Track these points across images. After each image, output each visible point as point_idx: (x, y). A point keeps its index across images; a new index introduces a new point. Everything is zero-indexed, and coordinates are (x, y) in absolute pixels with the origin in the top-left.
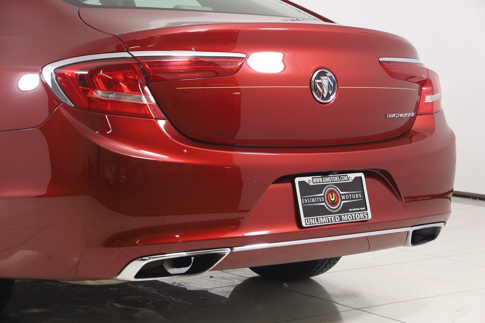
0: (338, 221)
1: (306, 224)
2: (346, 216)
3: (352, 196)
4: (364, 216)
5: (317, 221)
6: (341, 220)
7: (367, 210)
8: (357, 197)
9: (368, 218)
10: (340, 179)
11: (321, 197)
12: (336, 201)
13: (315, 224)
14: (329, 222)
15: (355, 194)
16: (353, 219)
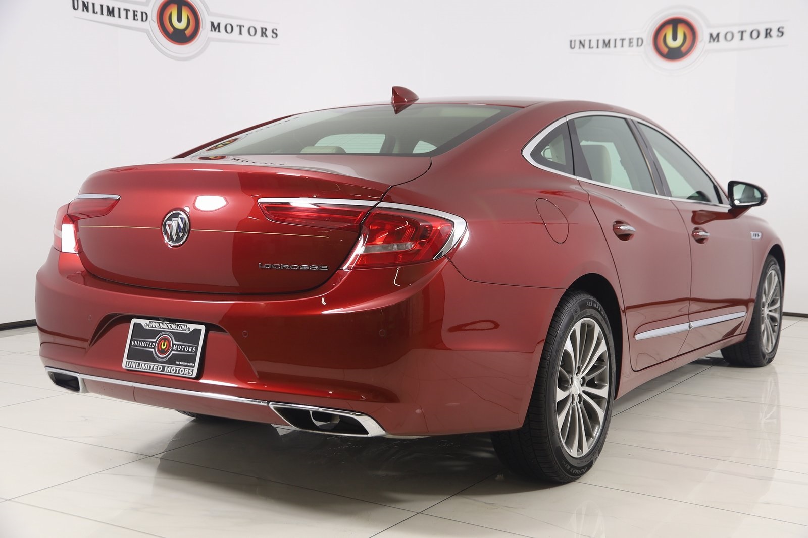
0: (159, 371)
1: (126, 366)
2: (170, 368)
3: (184, 348)
4: (189, 373)
5: (139, 366)
6: (163, 370)
7: (194, 367)
8: (190, 350)
9: (192, 375)
10: (177, 328)
11: (153, 342)
12: (166, 350)
13: (135, 368)
14: (150, 369)
15: (189, 347)
16: (175, 372)
